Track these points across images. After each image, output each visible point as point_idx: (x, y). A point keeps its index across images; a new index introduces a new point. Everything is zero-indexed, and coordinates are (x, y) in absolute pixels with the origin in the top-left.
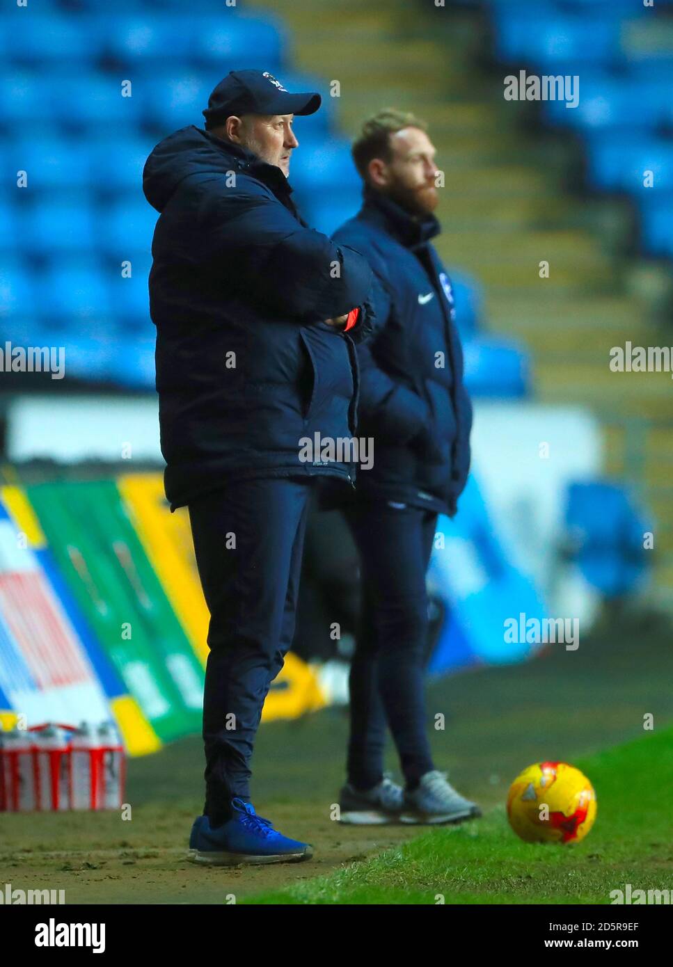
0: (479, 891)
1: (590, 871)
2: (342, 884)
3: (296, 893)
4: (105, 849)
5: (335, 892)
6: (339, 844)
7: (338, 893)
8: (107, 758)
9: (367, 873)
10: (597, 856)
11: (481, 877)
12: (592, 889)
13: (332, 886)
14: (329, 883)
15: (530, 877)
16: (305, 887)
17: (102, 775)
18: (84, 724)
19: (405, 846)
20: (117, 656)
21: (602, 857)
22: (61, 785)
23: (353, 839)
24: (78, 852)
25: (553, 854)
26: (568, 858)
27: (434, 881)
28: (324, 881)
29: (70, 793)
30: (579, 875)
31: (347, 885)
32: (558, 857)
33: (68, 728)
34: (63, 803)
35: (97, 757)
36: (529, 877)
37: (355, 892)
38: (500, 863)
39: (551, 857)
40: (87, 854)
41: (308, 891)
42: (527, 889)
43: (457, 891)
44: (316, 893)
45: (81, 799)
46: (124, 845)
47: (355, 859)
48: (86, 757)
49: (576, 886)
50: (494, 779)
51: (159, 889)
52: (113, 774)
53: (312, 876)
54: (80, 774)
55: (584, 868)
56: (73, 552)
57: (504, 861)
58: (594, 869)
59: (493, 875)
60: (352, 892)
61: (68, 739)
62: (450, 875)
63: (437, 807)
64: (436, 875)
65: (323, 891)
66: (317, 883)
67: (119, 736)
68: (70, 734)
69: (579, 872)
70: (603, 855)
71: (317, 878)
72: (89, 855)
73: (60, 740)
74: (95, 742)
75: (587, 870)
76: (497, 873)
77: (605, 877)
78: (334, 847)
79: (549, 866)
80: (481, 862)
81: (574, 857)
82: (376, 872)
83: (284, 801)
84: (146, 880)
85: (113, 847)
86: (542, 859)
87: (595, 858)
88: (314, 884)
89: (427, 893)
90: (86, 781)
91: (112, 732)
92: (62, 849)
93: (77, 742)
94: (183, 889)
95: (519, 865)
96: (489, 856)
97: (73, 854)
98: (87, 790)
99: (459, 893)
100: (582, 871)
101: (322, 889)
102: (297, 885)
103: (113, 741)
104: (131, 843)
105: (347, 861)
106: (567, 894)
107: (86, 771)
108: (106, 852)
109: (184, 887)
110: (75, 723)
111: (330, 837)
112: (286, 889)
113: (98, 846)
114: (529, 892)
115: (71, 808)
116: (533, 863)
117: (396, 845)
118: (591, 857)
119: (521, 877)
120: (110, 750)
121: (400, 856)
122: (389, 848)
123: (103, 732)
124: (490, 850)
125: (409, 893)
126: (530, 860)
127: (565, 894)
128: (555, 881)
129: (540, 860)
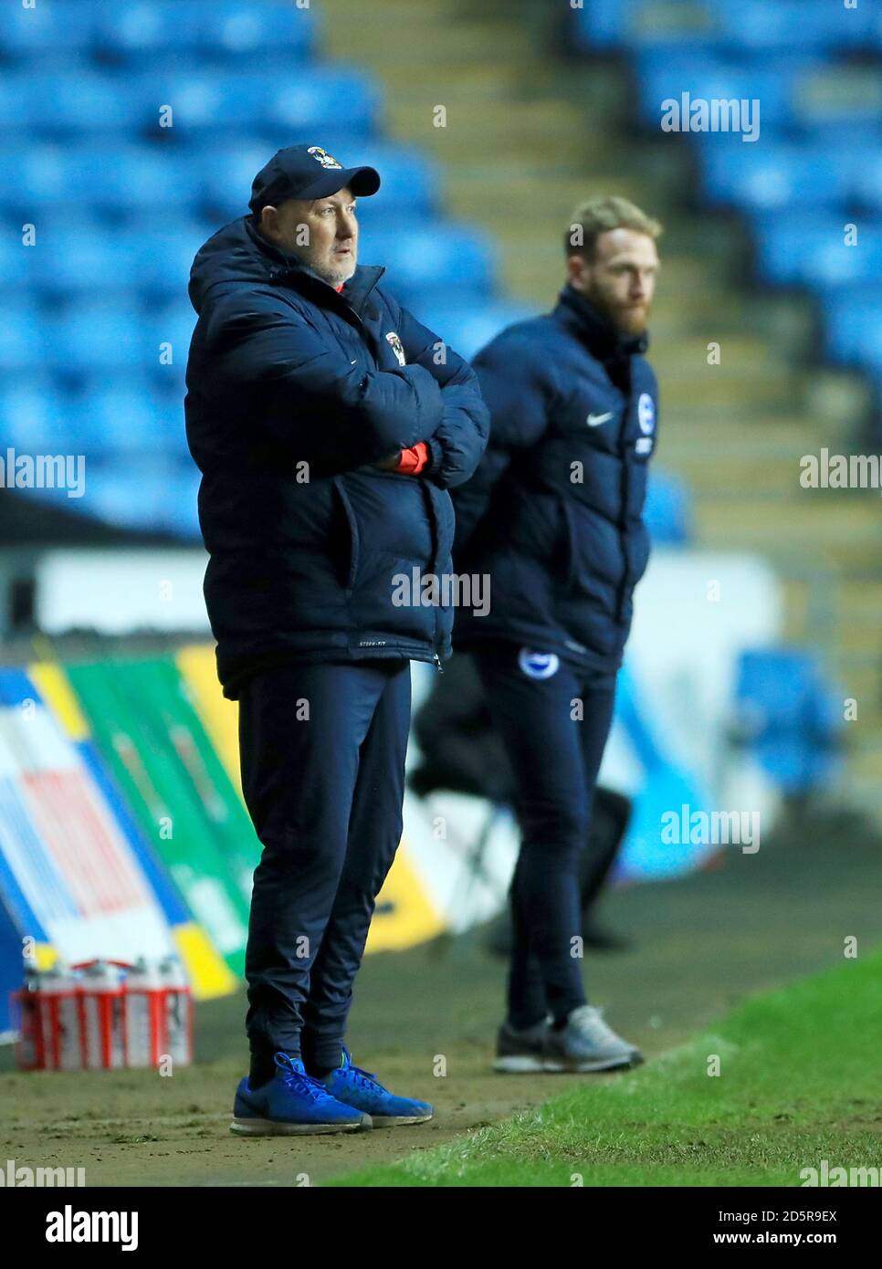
0: (640, 1162)
1: (777, 1136)
2: (469, 1155)
3: (411, 1167)
4: (171, 1116)
5: (461, 1165)
6: (463, 1105)
7: (463, 1167)
8: (170, 1001)
9: (499, 1141)
10: (787, 1117)
11: (642, 1144)
12: (781, 1158)
13: (456, 1157)
14: (453, 1154)
15: (704, 1144)
16: (423, 1160)
17: (164, 1023)
18: (141, 960)
19: (546, 1106)
20: (181, 874)
21: (792, 1117)
22: (114, 1038)
23: (480, 1099)
24: (137, 1120)
25: (731, 1115)
26: (750, 1120)
27: (584, 1151)
28: (446, 1153)
29: (124, 1046)
30: (765, 1140)
31: (475, 1157)
32: (737, 1118)
33: (122, 966)
34: (116, 1058)
35: (158, 1001)
36: (702, 1144)
37: (485, 1166)
38: (666, 1127)
39: (729, 1119)
40: (148, 1122)
41: (426, 1165)
42: (701, 1160)
43: (612, 1162)
44: (437, 1167)
45: (138, 1054)
46: (194, 1110)
47: (484, 1124)
48: (143, 1000)
49: (761, 1155)
50: (655, 1022)
51: (239, 1164)
52: (178, 1021)
53: (430, 1146)
54: (136, 1022)
55: (771, 1131)
56: (122, 744)
57: (669, 1125)
58: (784, 1132)
59: (657, 1142)
60: (481, 1165)
61: (122, 979)
62: (603, 1142)
63: (588, 1051)
64: (586, 1142)
65: (445, 1164)
66: (437, 1154)
67: (186, 974)
68: (122, 972)
69: (765, 1136)
70: (795, 1116)
71: (438, 1149)
72: (151, 1124)
73: (111, 981)
74: (155, 981)
75: (774, 1134)
76: (661, 1139)
77: (796, 1143)
78: (458, 1109)
79: (726, 1129)
80: (642, 1125)
81: (758, 1118)
82: (509, 1140)
83: (392, 1052)
84: (223, 1154)
85: (181, 1113)
86: (719, 1121)
87: (783, 1119)
88: (434, 1155)
89: (575, 1165)
90: (145, 1030)
91: (176, 968)
92: (117, 1116)
93: (133, 982)
94: (270, 1164)
95: (689, 1129)
96: (651, 1118)
97: (131, 1122)
98: (145, 1042)
99: (615, 1164)
100: (768, 1134)
101: (443, 1162)
102: (412, 1157)
103: (177, 981)
104: (202, 1106)
105: (473, 1127)
106: (751, 1165)
107: (144, 1019)
108: (173, 1119)
109: (271, 1161)
110: (130, 959)
111: (450, 1097)
112: (398, 1162)
113: (161, 1112)
114: (703, 1162)
115: (126, 1067)
116: (707, 1126)
117: (534, 1106)
118: (779, 1117)
119: (692, 1144)
120: (175, 992)
121: (539, 1120)
122: (525, 1109)
123: (165, 969)
124: (652, 1110)
125: (552, 1166)
126: (703, 1123)
127: (748, 1164)
128: (735, 1148)
129: (715, 1122)
